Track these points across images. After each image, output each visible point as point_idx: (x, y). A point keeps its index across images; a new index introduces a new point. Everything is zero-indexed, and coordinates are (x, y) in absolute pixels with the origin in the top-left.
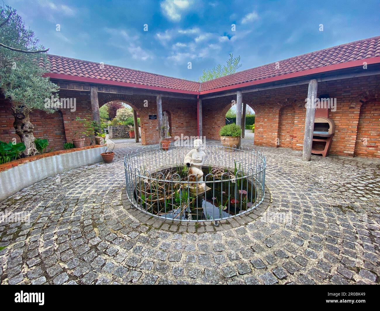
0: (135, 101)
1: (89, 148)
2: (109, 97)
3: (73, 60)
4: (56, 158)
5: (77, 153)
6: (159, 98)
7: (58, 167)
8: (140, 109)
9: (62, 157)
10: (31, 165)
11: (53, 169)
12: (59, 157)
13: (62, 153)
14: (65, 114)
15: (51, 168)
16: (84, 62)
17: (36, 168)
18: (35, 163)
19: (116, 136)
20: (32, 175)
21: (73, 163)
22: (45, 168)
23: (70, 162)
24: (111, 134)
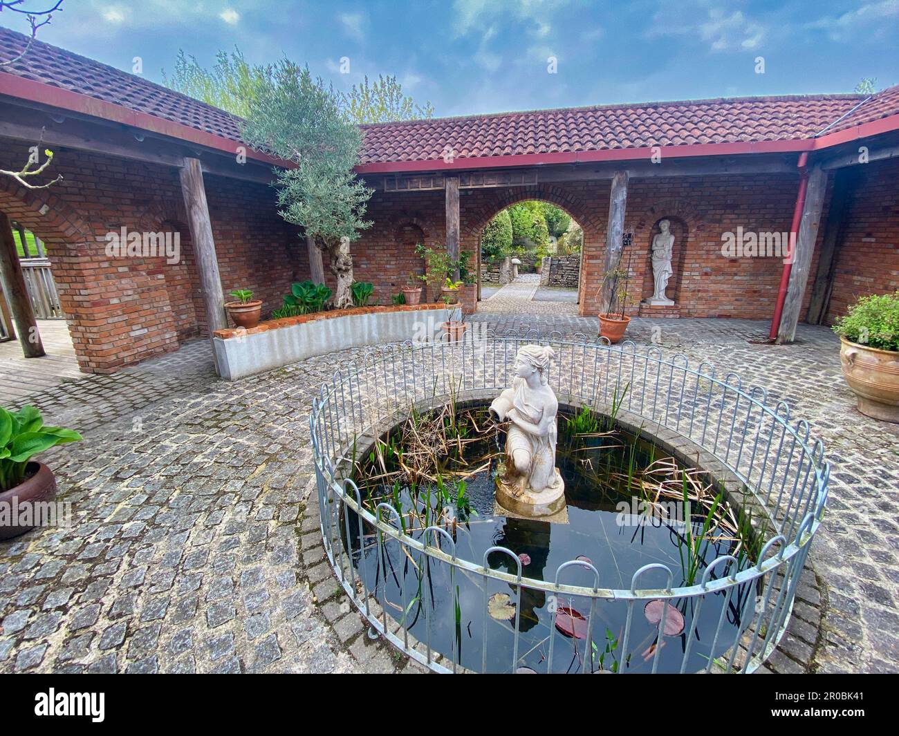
0: (570, 196)
1: (425, 308)
2: (509, 193)
3: (430, 122)
4: (369, 318)
5: (403, 315)
6: (619, 184)
7: (370, 333)
8: (583, 217)
9: (378, 317)
10: (327, 325)
11: (362, 336)
12: (374, 317)
13: (378, 311)
14: (428, 236)
15: (359, 333)
16: (468, 119)
17: (336, 330)
18: (334, 322)
19: (556, 281)
20: (328, 339)
21: (395, 330)
22: (349, 332)
23: (391, 329)
24: (545, 275)
